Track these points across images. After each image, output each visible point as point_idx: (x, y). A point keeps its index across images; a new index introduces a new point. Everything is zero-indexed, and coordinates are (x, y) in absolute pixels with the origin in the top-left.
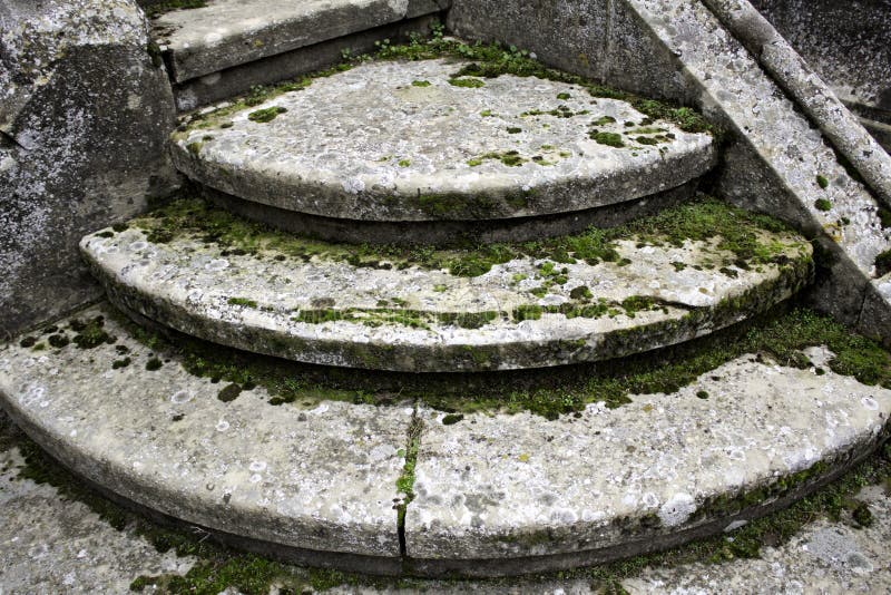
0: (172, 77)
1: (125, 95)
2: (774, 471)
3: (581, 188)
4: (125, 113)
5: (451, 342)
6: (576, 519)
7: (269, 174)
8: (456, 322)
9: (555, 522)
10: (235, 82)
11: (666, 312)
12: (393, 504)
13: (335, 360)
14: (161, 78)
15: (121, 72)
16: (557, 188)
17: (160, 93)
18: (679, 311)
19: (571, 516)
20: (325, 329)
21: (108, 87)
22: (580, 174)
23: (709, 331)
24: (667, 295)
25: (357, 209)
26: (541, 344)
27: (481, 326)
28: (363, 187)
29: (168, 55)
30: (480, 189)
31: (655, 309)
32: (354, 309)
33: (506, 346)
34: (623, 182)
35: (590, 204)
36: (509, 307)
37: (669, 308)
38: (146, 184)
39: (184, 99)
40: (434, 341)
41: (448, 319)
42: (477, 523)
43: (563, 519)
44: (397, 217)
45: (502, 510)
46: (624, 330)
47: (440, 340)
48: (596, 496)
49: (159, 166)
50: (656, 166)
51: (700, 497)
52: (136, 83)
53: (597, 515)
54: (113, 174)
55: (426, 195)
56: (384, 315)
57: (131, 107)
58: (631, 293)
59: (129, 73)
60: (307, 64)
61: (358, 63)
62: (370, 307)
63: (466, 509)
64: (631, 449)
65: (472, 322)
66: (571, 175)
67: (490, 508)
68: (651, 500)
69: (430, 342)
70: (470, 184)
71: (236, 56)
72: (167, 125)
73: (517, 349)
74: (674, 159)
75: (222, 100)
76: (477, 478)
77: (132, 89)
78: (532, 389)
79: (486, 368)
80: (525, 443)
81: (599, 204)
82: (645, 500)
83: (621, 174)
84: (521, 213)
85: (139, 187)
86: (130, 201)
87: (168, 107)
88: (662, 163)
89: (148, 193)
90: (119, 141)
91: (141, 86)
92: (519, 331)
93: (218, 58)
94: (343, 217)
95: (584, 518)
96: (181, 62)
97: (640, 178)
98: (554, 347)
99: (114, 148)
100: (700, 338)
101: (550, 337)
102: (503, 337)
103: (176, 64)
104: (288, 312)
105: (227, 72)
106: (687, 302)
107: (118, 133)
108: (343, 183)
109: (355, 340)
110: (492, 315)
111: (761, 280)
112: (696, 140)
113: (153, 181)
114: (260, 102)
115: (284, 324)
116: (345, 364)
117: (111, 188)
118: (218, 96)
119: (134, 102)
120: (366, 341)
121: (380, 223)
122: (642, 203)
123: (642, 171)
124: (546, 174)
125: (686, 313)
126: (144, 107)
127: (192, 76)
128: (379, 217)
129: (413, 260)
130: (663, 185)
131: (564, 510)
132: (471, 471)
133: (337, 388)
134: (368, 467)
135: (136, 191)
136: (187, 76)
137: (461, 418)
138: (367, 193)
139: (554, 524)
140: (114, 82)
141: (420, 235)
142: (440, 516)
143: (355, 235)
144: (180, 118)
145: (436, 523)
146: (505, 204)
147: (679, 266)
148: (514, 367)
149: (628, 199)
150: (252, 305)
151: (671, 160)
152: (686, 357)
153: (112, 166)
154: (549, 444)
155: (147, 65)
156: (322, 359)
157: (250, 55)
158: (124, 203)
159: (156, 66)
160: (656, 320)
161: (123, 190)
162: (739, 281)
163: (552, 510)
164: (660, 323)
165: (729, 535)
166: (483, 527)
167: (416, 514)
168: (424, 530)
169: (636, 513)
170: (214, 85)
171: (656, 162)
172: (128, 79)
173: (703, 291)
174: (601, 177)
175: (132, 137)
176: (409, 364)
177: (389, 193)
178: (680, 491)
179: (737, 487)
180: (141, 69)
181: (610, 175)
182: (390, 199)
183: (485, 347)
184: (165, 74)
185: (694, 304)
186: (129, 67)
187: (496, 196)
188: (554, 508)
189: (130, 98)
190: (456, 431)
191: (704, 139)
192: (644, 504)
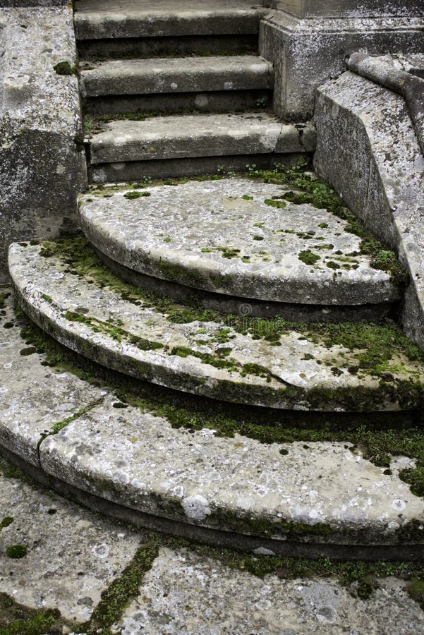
0: (88, 159)
1: (55, 165)
2: (277, 512)
3: (263, 284)
4: (54, 175)
5: (126, 353)
6: (128, 482)
7: (98, 228)
8: (138, 343)
9: (115, 478)
10: (135, 171)
11: (269, 381)
12: (43, 432)
13: (72, 346)
14: (80, 159)
15: (55, 150)
16: (245, 279)
17: (79, 168)
18: (279, 383)
19: (125, 478)
20: (71, 325)
21: (45, 157)
22: (263, 274)
23: (307, 409)
24: (275, 370)
25: (131, 262)
26: (176, 372)
27: (148, 349)
28: (134, 248)
29: (87, 146)
30: (195, 267)
31: (263, 377)
32: (94, 319)
33: (155, 366)
34: (297, 289)
35: (269, 298)
36: (173, 345)
37: (273, 380)
38: (61, 221)
39: (97, 175)
40: (117, 349)
41: (135, 341)
42: (74, 460)
43: (120, 479)
44: (150, 273)
45: (92, 458)
46: (231, 382)
47: (121, 350)
48: (149, 474)
49: (71, 212)
50: (327, 284)
51: (214, 504)
52: (63, 158)
53: (141, 485)
54: (40, 209)
55: (164, 262)
56: (107, 327)
57: (58, 172)
58: (253, 361)
59: (60, 151)
60: (191, 170)
61: (228, 176)
62: (102, 320)
63: (74, 450)
64: (200, 460)
65: (146, 346)
66: (256, 273)
67: (87, 455)
68: (178, 490)
69: (115, 349)
70: (190, 261)
71: (134, 155)
72: (80, 188)
73: (161, 371)
74: (346, 283)
75: (123, 181)
76: (98, 438)
77: (60, 162)
78: (178, 407)
79: (144, 378)
80: (144, 433)
81: (277, 299)
82: (175, 489)
83: (296, 282)
84: (220, 291)
85: (56, 222)
86: (49, 230)
87: (82, 177)
88: (334, 283)
89: (61, 228)
90: (47, 191)
91: (66, 160)
92: (166, 360)
93: (121, 154)
94: (125, 265)
95: (132, 483)
96: (95, 151)
97: (313, 290)
98: (183, 378)
99: (43, 194)
100: (296, 411)
101: (181, 370)
102: (155, 360)
103: (92, 152)
104: (62, 310)
105: (129, 163)
106: (284, 379)
107: (47, 186)
108: (126, 243)
109: (81, 335)
110: (159, 346)
111: (358, 385)
112: (373, 274)
113: (66, 221)
114: (142, 187)
115: (56, 316)
116: (76, 350)
117: (38, 218)
118: (122, 178)
119: (60, 170)
120: (86, 338)
121: (141, 274)
122: (325, 312)
123: (314, 285)
124: (239, 267)
125: (284, 387)
126: (66, 174)
127: (102, 161)
128: (141, 271)
129: (155, 305)
130: (336, 300)
131: (123, 473)
132: (98, 434)
133: (79, 368)
134: (52, 411)
135: (54, 224)
136: (98, 161)
137: (126, 407)
138: (136, 253)
139: (115, 479)
140: (49, 155)
141: (167, 290)
142: (59, 448)
143: (135, 280)
144: (90, 186)
145: (55, 451)
146: (210, 282)
147: (308, 357)
148: (161, 384)
149: (303, 303)
150: (50, 301)
151: (343, 283)
152: (297, 426)
153: (41, 205)
154: (156, 439)
155: (72, 148)
156: (67, 343)
157: (144, 156)
158: (45, 229)
159: (78, 150)
160: (257, 383)
161: (45, 221)
162: (337, 379)
163: (118, 470)
164: (260, 386)
165: (256, 556)
166: (76, 463)
167: (48, 441)
168: (48, 453)
169: (166, 495)
170: (119, 170)
171: (327, 281)
172: (59, 155)
173: (303, 376)
174: (278, 280)
175: (56, 190)
176: (105, 361)
177: (146, 255)
178: (201, 494)
179: (244, 510)
180: (68, 151)
181: (286, 281)
182: (146, 259)
183: (144, 363)
184: (83, 156)
185: (289, 381)
186: (60, 148)
187: (204, 274)
188: (121, 471)
189: (58, 166)
190: (115, 413)
191: (383, 276)
192: (172, 492)
